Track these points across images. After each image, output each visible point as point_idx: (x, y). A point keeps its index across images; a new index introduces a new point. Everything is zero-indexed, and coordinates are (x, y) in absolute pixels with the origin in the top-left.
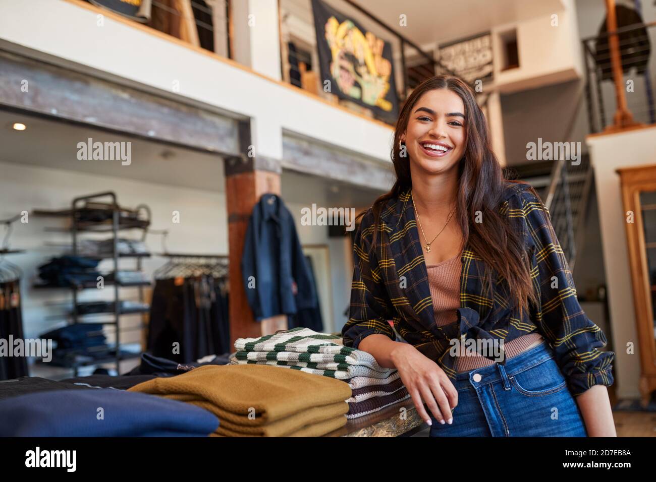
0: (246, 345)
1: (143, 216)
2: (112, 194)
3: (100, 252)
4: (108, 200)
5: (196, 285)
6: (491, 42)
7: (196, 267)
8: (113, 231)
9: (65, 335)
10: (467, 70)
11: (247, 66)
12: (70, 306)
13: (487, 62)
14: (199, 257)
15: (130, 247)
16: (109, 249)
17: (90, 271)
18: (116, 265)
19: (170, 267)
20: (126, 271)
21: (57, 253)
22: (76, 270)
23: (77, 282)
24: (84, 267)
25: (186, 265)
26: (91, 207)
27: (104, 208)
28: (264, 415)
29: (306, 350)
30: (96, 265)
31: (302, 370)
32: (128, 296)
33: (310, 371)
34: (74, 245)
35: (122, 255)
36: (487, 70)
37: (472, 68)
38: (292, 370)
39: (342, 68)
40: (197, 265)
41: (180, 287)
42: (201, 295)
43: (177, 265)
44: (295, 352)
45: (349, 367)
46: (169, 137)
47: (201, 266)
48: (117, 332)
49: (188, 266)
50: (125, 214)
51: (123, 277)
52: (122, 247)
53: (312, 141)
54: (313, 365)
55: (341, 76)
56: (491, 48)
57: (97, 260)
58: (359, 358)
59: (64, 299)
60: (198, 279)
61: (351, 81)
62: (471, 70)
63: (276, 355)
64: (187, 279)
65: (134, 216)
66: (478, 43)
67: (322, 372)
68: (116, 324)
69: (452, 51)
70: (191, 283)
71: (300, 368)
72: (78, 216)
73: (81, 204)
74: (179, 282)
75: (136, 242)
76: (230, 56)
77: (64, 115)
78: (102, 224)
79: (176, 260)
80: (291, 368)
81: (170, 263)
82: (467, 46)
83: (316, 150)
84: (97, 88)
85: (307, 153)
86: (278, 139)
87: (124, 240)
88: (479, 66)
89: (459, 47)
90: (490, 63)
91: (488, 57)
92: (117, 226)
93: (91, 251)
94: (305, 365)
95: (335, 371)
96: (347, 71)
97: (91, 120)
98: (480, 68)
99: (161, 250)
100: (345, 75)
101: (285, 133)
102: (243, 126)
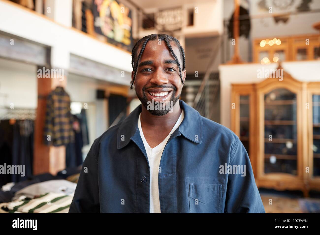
39: (106, 22)
41: (12, 125)
76: (43, 13)
101: (72, 55)
102: (48, 50)
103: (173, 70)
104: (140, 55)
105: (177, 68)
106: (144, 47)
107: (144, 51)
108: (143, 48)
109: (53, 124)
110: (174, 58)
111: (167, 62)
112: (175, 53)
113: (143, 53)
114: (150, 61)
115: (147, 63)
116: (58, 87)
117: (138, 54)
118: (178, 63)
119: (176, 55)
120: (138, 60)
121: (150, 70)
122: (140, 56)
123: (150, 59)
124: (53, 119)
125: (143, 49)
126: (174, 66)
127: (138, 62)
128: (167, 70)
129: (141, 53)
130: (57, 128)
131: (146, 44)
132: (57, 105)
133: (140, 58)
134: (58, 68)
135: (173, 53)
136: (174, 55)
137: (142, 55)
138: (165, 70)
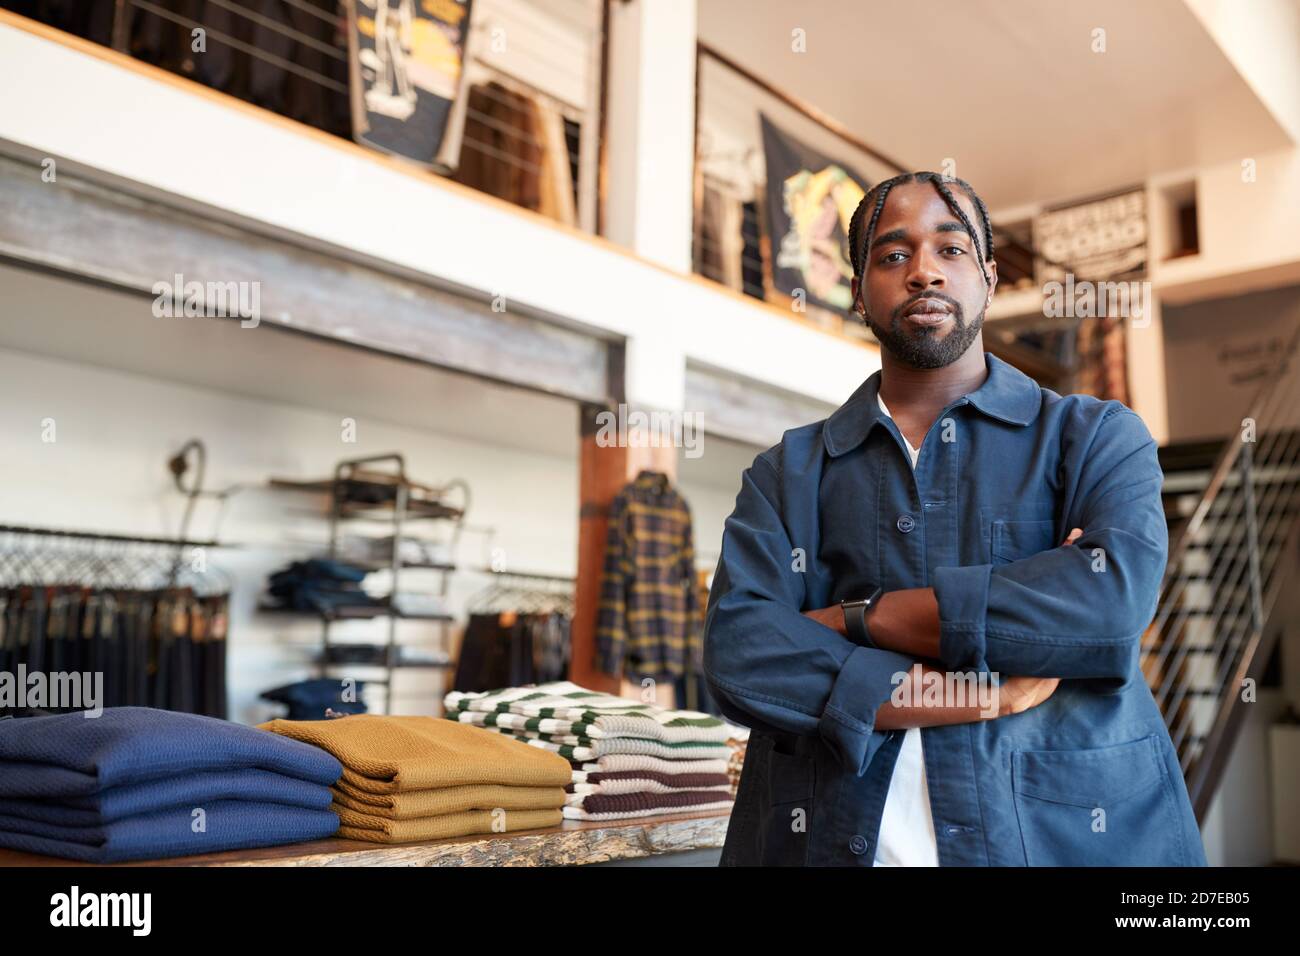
0: (461, 702)
1: (453, 499)
2: (398, 458)
3: (374, 557)
4: (391, 467)
5: (536, 629)
6: (1145, 206)
7: (543, 597)
8: (395, 522)
9: (298, 695)
10: (1097, 257)
11: (628, 248)
12: (317, 646)
13: (1136, 243)
14: (548, 578)
15: (423, 551)
16: (385, 551)
17: (349, 588)
18: (395, 581)
19: (496, 594)
20: (413, 593)
21: (302, 556)
22: (326, 585)
23: (326, 604)
24: (340, 580)
25: (523, 591)
26: (359, 477)
27: (383, 481)
28: (395, 778)
29: (536, 713)
30: (361, 578)
31: (531, 743)
32: (412, 637)
33: (541, 745)
34: (333, 542)
35: (407, 565)
36: (1136, 257)
37: (1104, 254)
38: (518, 742)
39: (816, 251)
40: (545, 595)
41: (508, 629)
42: (545, 646)
43: (508, 591)
44: (522, 715)
45: (592, 741)
46: (477, 365)
47: (554, 596)
48: (388, 697)
49: (529, 595)
50: (418, 494)
51: (405, 602)
52: (408, 551)
53: (747, 382)
54: (545, 737)
55: (813, 266)
56: (1144, 217)
57: (364, 571)
58: (606, 728)
59: (308, 635)
60: (541, 618)
61: (834, 276)
62: (1102, 258)
63: (496, 717)
64: (522, 618)
65: (432, 498)
66: (1120, 207)
67: (556, 748)
68: (386, 683)
69: (1070, 219)
70: (529, 624)
71: (526, 740)
72: (343, 492)
73: (346, 473)
74: (508, 620)
75: (435, 543)
76: (599, 230)
77: (302, 323)
78: (379, 508)
79: (507, 582)
80: (517, 739)
81: (496, 587)
82: (1097, 212)
83: (755, 398)
84: (360, 281)
85: (737, 402)
86: (677, 376)
87: (413, 539)
88: (1120, 250)
89: (1082, 213)
90: (1142, 245)
91: (1139, 234)
92: (402, 514)
93: (358, 554)
94: (535, 736)
95: (574, 747)
96: (827, 257)
97: (345, 333)
98: (1122, 253)
99: (481, 562)
100: (822, 264)
101: (692, 365)
102: (615, 350)
103: (959, 252)
104: (872, 222)
105: (970, 245)
106: (881, 202)
107: (881, 211)
108: (878, 205)
109: (630, 598)
110: (958, 218)
111: (944, 229)
112: (962, 208)
113: (879, 216)
114: (900, 231)
115: (891, 237)
116: (643, 475)
117: (867, 224)
118: (971, 233)
119: (966, 213)
120: (868, 234)
121: (901, 257)
122: (873, 226)
123: (898, 226)
124: (630, 581)
125: (879, 207)
126: (960, 238)
127: (867, 239)
128: (945, 252)
129: (875, 217)
130: (642, 615)
131: (886, 196)
132: (641, 535)
133: (872, 230)
134: (647, 411)
135: (957, 208)
136: (961, 213)
137: (878, 222)
138: (940, 252)
